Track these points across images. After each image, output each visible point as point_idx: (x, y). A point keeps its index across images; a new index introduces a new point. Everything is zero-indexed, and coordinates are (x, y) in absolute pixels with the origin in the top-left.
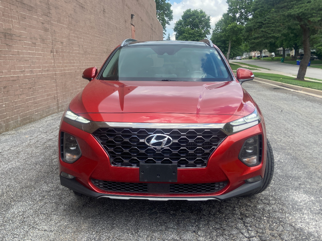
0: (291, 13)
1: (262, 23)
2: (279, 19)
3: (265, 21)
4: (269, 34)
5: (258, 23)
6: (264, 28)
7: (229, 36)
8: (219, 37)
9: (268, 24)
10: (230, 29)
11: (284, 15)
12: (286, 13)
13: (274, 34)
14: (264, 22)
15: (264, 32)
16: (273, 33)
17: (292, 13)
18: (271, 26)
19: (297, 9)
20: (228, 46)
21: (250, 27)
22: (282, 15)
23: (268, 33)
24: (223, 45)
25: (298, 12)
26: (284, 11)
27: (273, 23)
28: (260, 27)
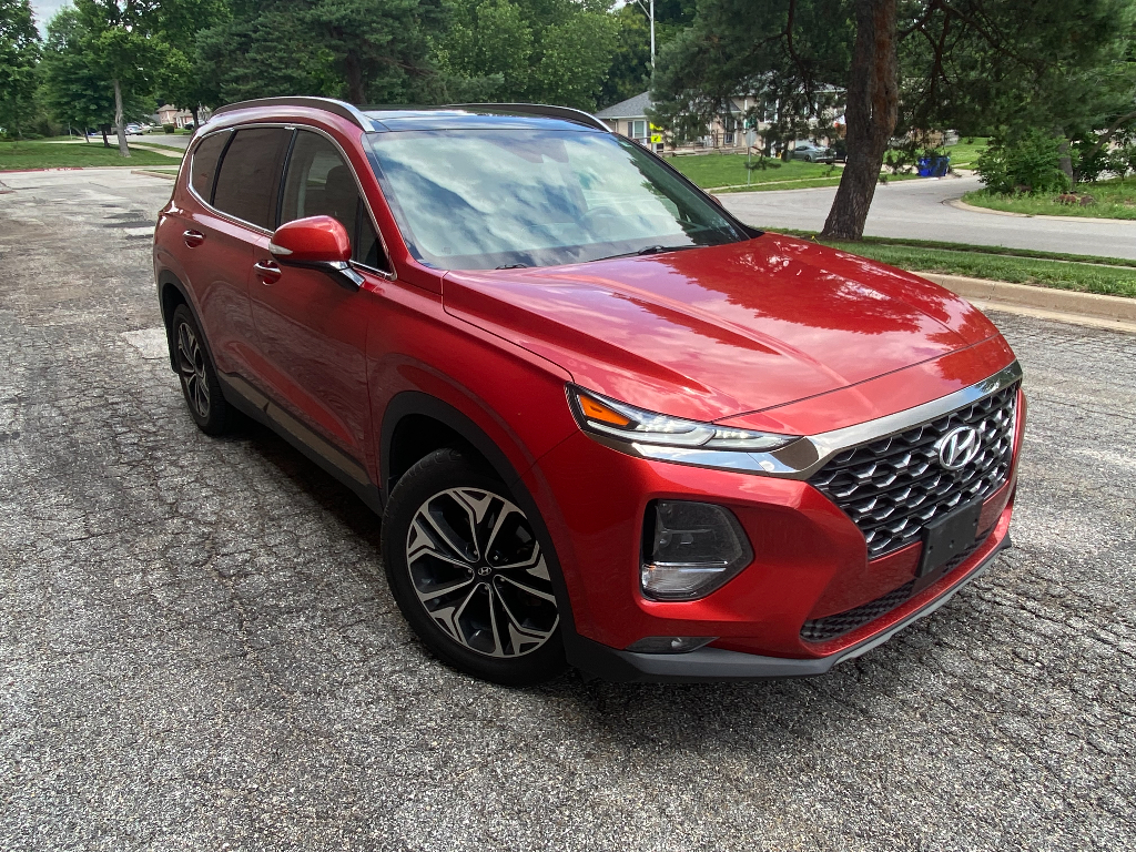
0: (320, 16)
1: (246, 36)
2: (292, 30)
3: (255, 32)
4: (275, 69)
5: (233, 35)
6: (258, 52)
7: (109, 65)
8: (72, 68)
9: (265, 40)
10: (109, 45)
11: (302, 21)
12: (309, 15)
13: (289, 71)
14: (254, 35)
15: (259, 64)
16: (286, 68)
17: (324, 18)
18: (275, 47)
19: (334, 8)
20: (114, 95)
21: (216, 45)
22: (298, 20)
23: (270, 65)
24: (89, 92)
25: (338, 15)
26: (300, 10)
27: (279, 40)
28: (244, 48)
